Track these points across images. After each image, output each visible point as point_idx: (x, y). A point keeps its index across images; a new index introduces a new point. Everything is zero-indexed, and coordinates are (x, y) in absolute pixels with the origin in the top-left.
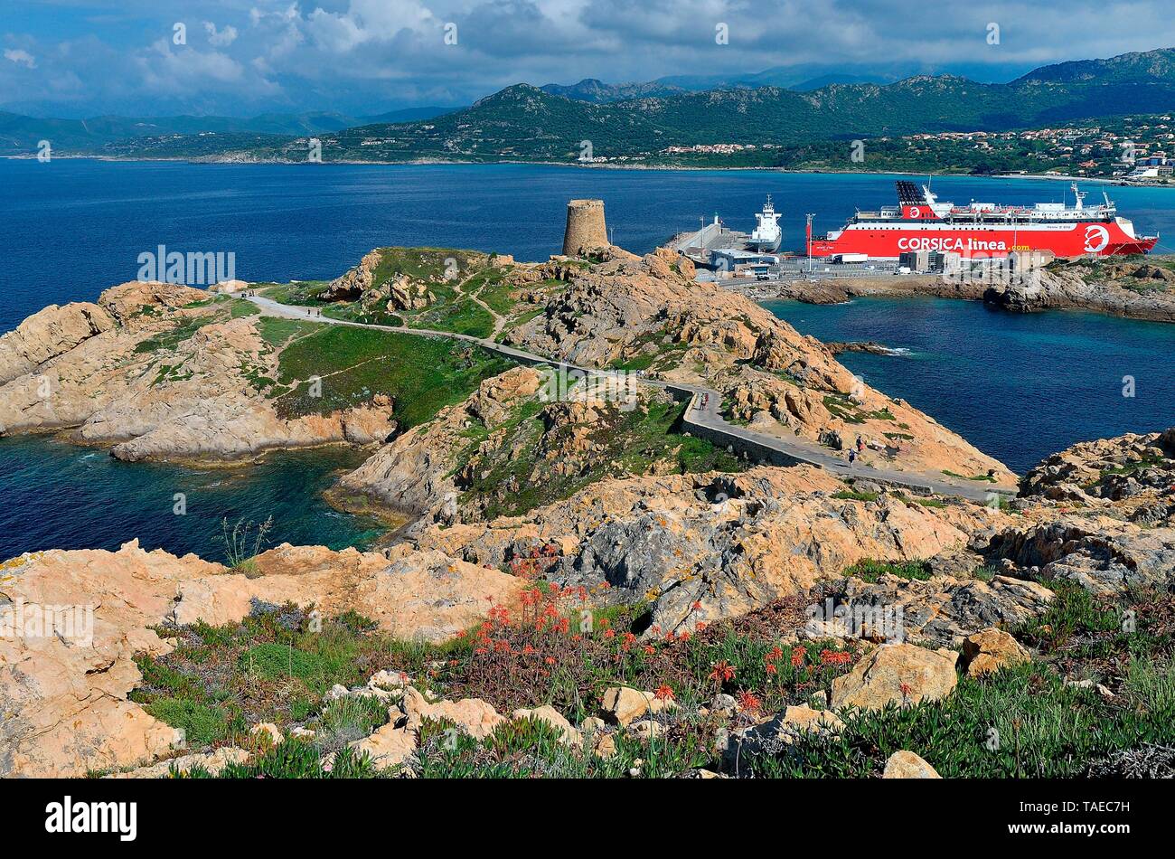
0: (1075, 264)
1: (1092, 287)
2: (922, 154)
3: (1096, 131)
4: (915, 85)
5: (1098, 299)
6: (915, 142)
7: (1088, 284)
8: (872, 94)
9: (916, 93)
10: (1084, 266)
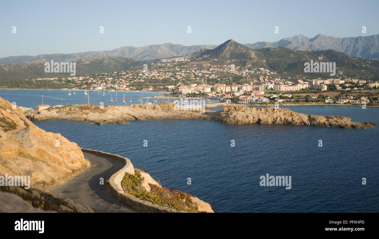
0: (54, 108)
1: (59, 114)
2: (37, 84)
3: (88, 77)
4: (38, 64)
5: (60, 117)
6: (36, 81)
7: (57, 113)
8: (25, 67)
9: (39, 66)
10: (57, 109)
